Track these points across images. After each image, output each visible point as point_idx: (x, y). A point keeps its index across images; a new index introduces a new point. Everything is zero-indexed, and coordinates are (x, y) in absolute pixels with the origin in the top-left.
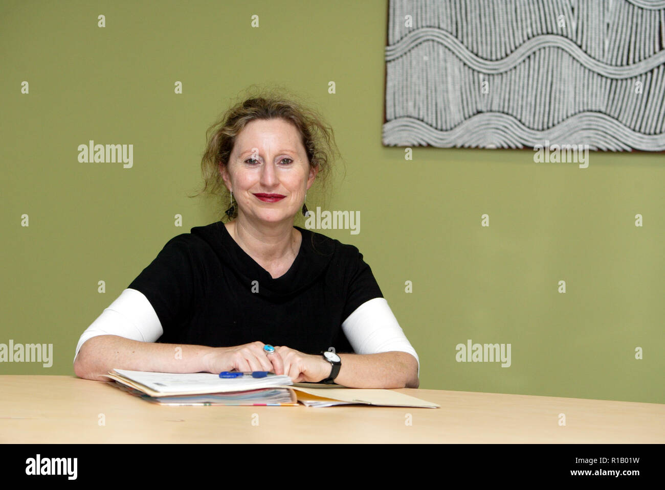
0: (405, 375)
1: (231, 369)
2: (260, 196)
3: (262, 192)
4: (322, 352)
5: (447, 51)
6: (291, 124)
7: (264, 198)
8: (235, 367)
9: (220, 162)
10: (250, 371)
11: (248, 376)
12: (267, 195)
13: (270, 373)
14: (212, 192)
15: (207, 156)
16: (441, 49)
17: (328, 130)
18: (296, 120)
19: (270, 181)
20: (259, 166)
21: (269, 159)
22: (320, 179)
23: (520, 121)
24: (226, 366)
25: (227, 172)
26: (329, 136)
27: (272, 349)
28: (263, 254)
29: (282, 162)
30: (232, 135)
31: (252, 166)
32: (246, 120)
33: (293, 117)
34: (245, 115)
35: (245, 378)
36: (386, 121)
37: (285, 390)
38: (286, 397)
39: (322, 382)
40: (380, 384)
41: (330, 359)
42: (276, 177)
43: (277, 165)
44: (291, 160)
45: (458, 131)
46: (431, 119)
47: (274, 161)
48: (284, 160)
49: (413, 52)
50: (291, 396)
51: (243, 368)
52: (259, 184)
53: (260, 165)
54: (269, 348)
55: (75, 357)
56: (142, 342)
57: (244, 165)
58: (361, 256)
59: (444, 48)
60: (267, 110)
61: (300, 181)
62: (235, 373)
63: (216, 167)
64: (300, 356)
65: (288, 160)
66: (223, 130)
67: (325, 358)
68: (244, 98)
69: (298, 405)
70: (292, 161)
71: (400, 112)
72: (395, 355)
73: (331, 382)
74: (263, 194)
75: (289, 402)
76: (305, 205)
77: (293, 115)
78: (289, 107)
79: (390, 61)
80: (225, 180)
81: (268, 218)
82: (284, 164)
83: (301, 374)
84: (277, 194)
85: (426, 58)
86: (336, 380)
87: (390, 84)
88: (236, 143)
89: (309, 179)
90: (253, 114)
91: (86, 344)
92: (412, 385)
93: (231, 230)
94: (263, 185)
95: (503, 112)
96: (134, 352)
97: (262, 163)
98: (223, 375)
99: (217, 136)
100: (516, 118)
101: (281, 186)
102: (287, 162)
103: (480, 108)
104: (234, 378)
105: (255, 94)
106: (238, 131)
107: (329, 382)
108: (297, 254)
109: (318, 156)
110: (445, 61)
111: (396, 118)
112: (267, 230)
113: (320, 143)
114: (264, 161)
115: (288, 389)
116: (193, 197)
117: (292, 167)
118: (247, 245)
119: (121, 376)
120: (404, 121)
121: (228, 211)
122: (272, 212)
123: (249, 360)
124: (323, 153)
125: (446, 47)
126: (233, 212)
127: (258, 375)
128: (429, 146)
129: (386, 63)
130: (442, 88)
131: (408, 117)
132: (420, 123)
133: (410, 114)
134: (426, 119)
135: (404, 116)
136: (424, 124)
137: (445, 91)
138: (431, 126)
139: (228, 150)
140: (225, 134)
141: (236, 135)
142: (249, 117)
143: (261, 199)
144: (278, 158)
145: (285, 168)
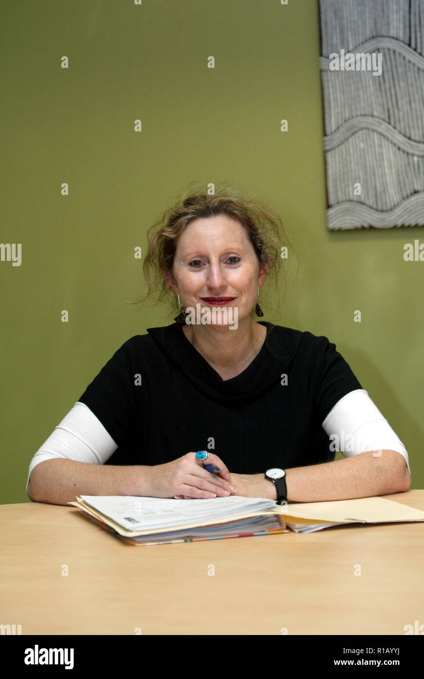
3: (210, 296)
5: (382, 137)
6: (234, 220)
7: (213, 302)
9: (165, 267)
12: (215, 298)
15: (148, 259)
16: (376, 136)
17: (276, 221)
20: (205, 268)
21: (214, 260)
22: (271, 275)
25: (173, 277)
26: (277, 227)
29: (229, 262)
30: (173, 236)
31: (197, 269)
32: (187, 219)
33: (236, 212)
34: (186, 214)
36: (329, 206)
42: (224, 278)
43: (224, 265)
44: (238, 258)
45: (398, 211)
46: (371, 201)
47: (220, 261)
48: (230, 259)
49: (350, 140)
52: (206, 288)
53: (206, 266)
57: (188, 267)
59: (378, 135)
61: (250, 280)
63: (161, 272)
65: (235, 258)
66: (163, 231)
69: (287, 531)
70: (239, 260)
71: (341, 197)
76: (257, 305)
77: (236, 209)
78: (231, 202)
79: (329, 151)
80: (172, 285)
82: (231, 263)
84: (226, 297)
85: (362, 145)
87: (330, 172)
88: (178, 245)
89: (259, 277)
90: (193, 213)
93: (189, 334)
94: (210, 289)
97: (207, 264)
99: (157, 239)
101: (230, 288)
103: (416, 188)
106: (179, 231)
109: (267, 250)
110: (381, 146)
111: (338, 203)
114: (209, 262)
117: (239, 266)
120: (347, 205)
121: (176, 318)
124: (272, 247)
125: (380, 134)
126: (182, 318)
128: (372, 228)
129: (325, 152)
130: (380, 172)
131: (350, 201)
132: (362, 206)
133: (351, 198)
134: (367, 202)
135: (346, 201)
136: (365, 207)
137: (383, 175)
138: (371, 208)
139: (170, 254)
140: (166, 236)
141: (178, 237)
142: (189, 216)
143: (210, 303)
144: (223, 258)
145: (232, 268)
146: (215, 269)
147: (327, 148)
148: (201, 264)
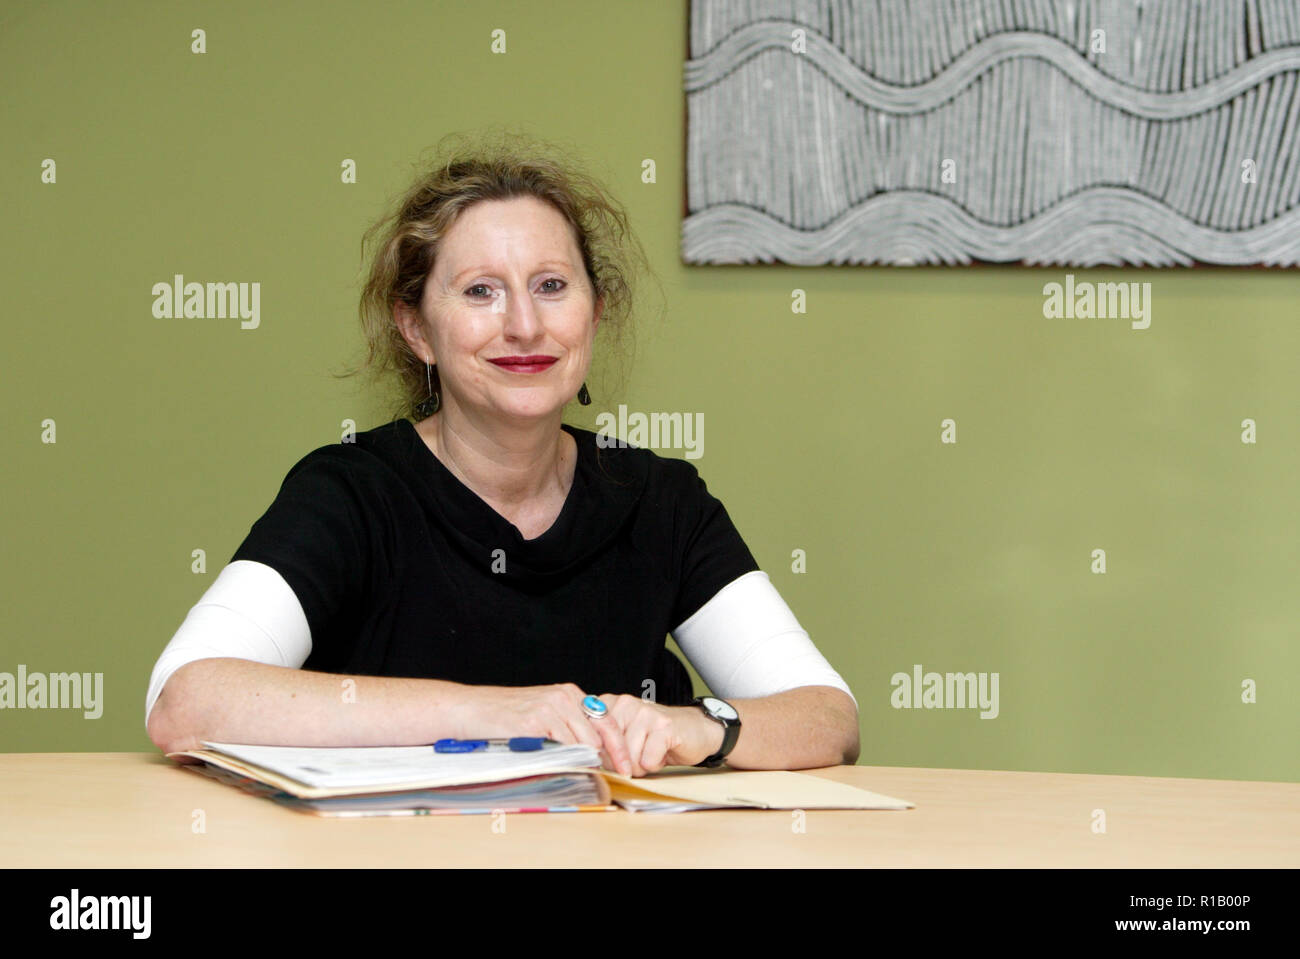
2: (503, 364)
3: (511, 355)
5: (814, 70)
6: (552, 207)
12: (520, 358)
14: (383, 369)
15: (371, 289)
16: (800, 66)
18: (562, 200)
19: (526, 327)
21: (518, 284)
23: (964, 209)
25: (421, 320)
28: (503, 490)
29: (542, 289)
30: (431, 237)
31: (482, 302)
32: (460, 203)
33: (554, 192)
34: (455, 193)
36: (688, 213)
41: (717, 714)
43: (536, 296)
44: (561, 282)
45: (839, 231)
46: (781, 207)
47: (528, 286)
48: (543, 283)
49: (742, 72)
52: (500, 339)
57: (463, 300)
58: (702, 483)
59: (806, 66)
65: (553, 281)
66: (411, 228)
67: (706, 712)
70: (564, 285)
71: (716, 193)
76: (585, 385)
77: (553, 186)
79: (694, 91)
80: (412, 339)
82: (548, 292)
83: (668, 752)
84: (541, 356)
85: (769, 84)
87: (695, 139)
88: (439, 255)
90: (471, 191)
94: (512, 339)
95: (929, 191)
96: (293, 695)
99: (396, 242)
100: (954, 202)
101: (549, 339)
102: (552, 287)
103: (879, 184)
106: (442, 228)
107: (717, 762)
108: (568, 488)
110: (809, 87)
111: (708, 206)
114: (507, 286)
117: (564, 297)
120: (726, 213)
122: (531, 397)
125: (810, 62)
128: (778, 263)
129: (687, 94)
130: (804, 143)
131: (736, 203)
132: (760, 214)
133: (739, 199)
134: (770, 208)
135: (727, 202)
136: (766, 217)
137: (811, 151)
138: (781, 220)
140: (416, 238)
141: (439, 238)
142: (464, 197)
143: (508, 369)
144: (535, 279)
145: (550, 300)
146: (523, 302)
147: (693, 85)
148: (489, 292)
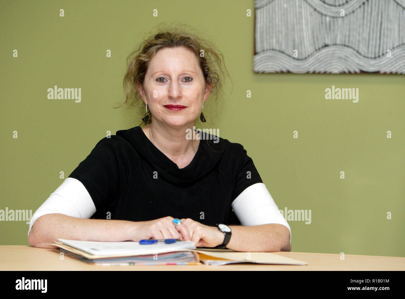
0: (281, 242)
1: (149, 238)
2: (168, 107)
3: (170, 104)
4: (217, 225)
6: (191, 51)
7: (171, 108)
8: (151, 237)
9: (138, 82)
10: (163, 238)
11: (161, 243)
12: (173, 106)
13: (178, 240)
14: (132, 105)
15: (127, 77)
17: (219, 56)
18: (195, 49)
20: (167, 83)
21: (174, 77)
22: (213, 93)
23: (358, 52)
24: (145, 236)
25: (143, 89)
26: (220, 60)
27: (179, 222)
28: (172, 151)
29: (184, 80)
30: (147, 60)
31: (161, 84)
32: (157, 48)
33: (192, 46)
34: (156, 44)
35: (159, 244)
36: (255, 53)
37: (190, 253)
38: (191, 258)
39: (217, 247)
40: (261, 248)
41: (223, 230)
42: (180, 92)
43: (181, 83)
44: (191, 78)
45: (311, 60)
46: (289, 51)
47: (178, 79)
48: (185, 78)
49: (276, 1)
50: (195, 257)
51: (157, 237)
52: (167, 97)
54: (176, 221)
55: (29, 231)
56: (81, 218)
57: (155, 83)
58: (245, 152)
60: (172, 41)
61: (198, 95)
62: (152, 241)
63: (135, 85)
64: (200, 226)
65: (189, 78)
66: (140, 56)
67: (219, 229)
68: (155, 32)
70: (192, 79)
71: (266, 47)
72: (273, 226)
73: (224, 247)
74: (169, 105)
75: (193, 262)
76: (202, 113)
77: (192, 44)
78: (189, 38)
80: (142, 95)
81: (175, 123)
82: (186, 81)
83: (201, 240)
84: (180, 105)
86: (228, 246)
88: (149, 66)
89: (205, 94)
90: (162, 44)
91: (38, 220)
92: (285, 249)
93: (147, 132)
94: (170, 98)
95: (345, 45)
96: (74, 227)
97: (169, 81)
98: (142, 242)
99: (135, 61)
100: (354, 49)
101: (183, 98)
102: (188, 79)
103: (327, 43)
104: (151, 244)
105: (164, 29)
106: (150, 57)
107: (222, 247)
108: (196, 151)
109: (211, 75)
110: (301, 7)
111: (263, 51)
112: (174, 132)
113: (213, 66)
114: (171, 79)
115: (192, 252)
116: (117, 108)
117: (192, 84)
118: (159, 144)
119: (64, 244)
120: (270, 53)
121: (144, 118)
122: (177, 119)
123: (162, 231)
124: (215, 73)
126: (148, 119)
127: (169, 242)
128: (289, 72)
129: (256, 9)
130: (298, 27)
131: (273, 50)
132: (282, 54)
133: (274, 48)
134: (287, 52)
135: (270, 49)
136: (284, 55)
137: (301, 30)
138: (290, 56)
139: (143, 72)
140: (141, 59)
141: (149, 60)
142: (159, 46)
143: (169, 109)
144: (181, 76)
145: (187, 85)
146: (175, 85)
147: (257, 6)
148: (165, 80)
